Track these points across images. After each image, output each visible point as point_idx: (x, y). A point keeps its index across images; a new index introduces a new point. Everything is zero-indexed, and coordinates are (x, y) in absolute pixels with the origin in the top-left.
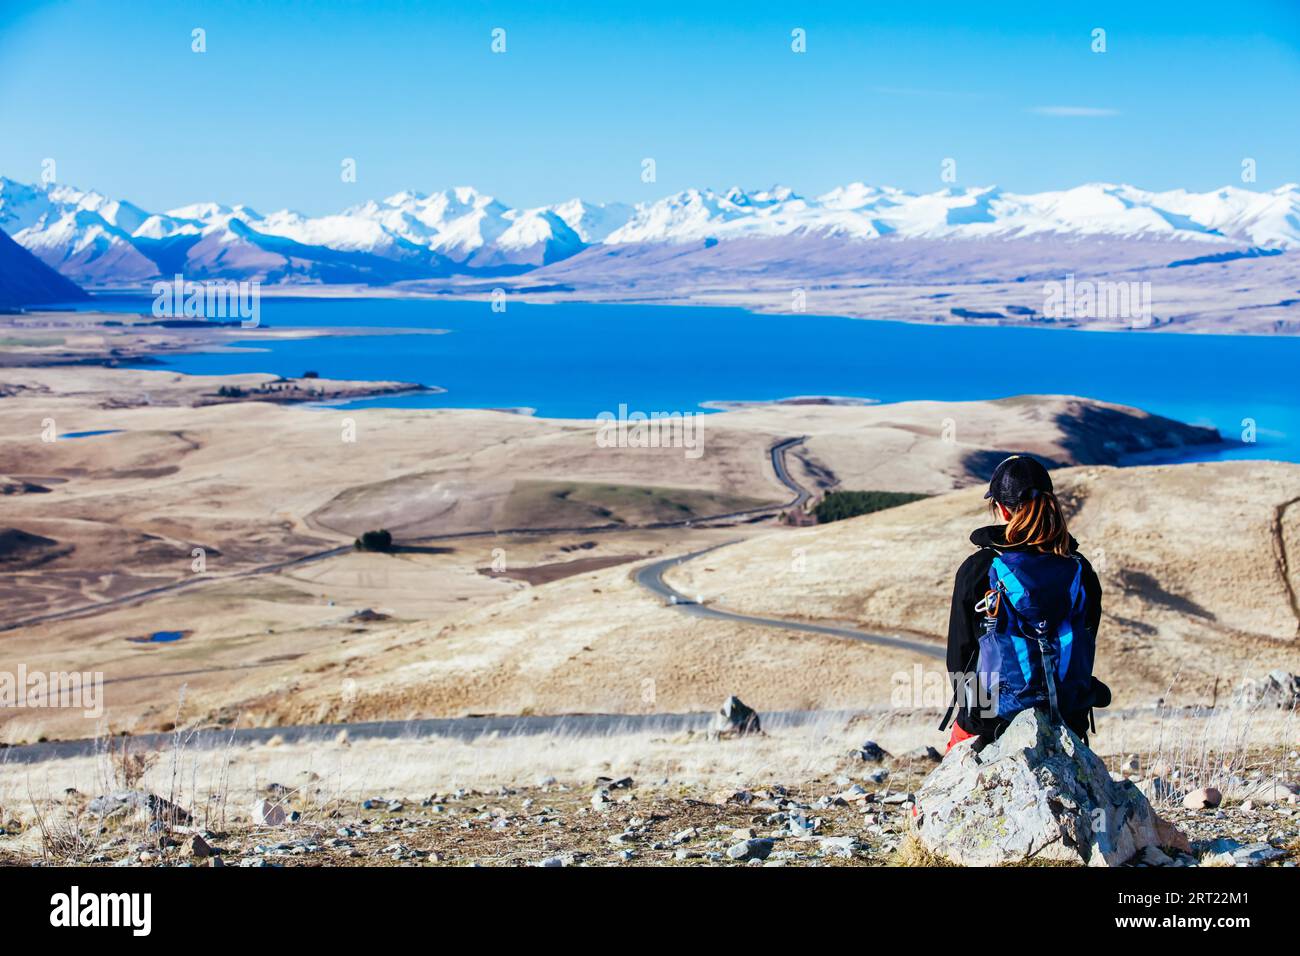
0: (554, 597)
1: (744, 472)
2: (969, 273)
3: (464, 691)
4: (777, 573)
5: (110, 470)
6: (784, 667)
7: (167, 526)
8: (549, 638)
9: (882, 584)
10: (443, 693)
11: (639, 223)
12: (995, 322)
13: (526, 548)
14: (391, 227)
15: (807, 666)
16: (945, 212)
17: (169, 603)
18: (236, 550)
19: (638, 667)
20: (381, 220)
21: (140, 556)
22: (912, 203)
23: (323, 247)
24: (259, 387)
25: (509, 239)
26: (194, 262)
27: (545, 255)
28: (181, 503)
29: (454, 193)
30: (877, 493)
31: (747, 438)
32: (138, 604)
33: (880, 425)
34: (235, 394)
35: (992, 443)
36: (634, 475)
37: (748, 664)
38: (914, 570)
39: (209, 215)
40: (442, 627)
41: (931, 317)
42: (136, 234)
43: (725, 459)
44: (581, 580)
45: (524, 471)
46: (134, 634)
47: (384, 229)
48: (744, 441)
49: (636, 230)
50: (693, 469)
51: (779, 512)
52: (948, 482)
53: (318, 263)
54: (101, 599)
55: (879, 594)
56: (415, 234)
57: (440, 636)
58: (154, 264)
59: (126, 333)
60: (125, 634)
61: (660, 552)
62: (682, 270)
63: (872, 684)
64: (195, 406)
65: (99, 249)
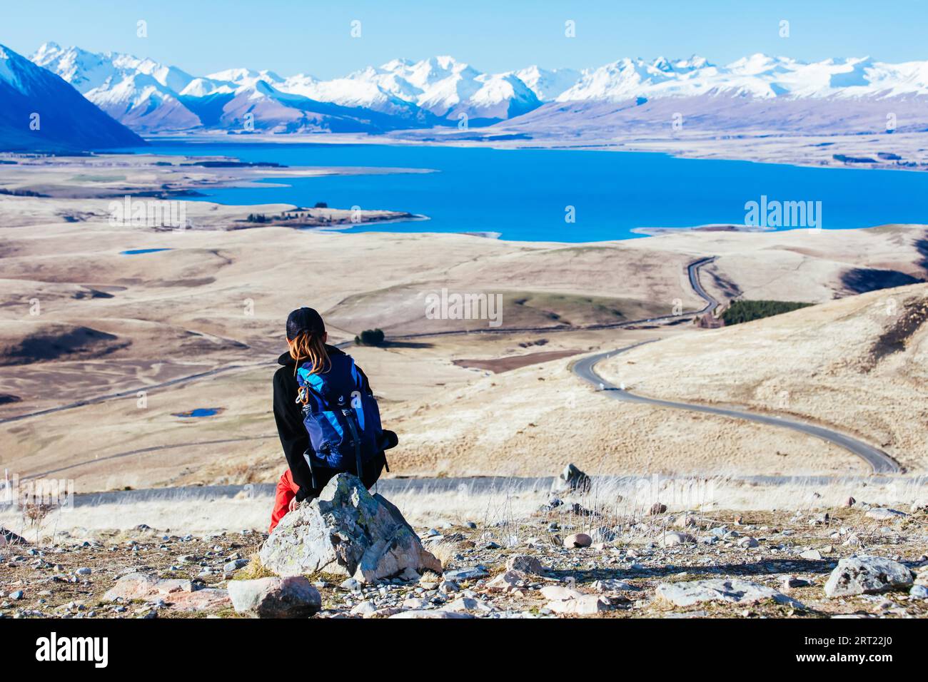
0: (508, 383)
1: (666, 285)
2: (847, 126)
3: (433, 458)
4: (685, 366)
5: (161, 280)
6: (688, 441)
7: (206, 325)
8: (502, 416)
9: (769, 375)
10: (417, 459)
11: (584, 85)
12: (868, 166)
13: (491, 343)
14: (386, 87)
15: (707, 440)
16: (829, 77)
17: (206, 386)
18: (261, 344)
19: (573, 440)
20: (378, 82)
21: (183, 348)
22: (802, 69)
23: (332, 103)
24: (280, 215)
25: (481, 97)
26: (229, 115)
27: (509, 111)
28: (217, 307)
29: (437, 61)
30: (772, 302)
31: (668, 258)
32: (182, 387)
33: (775, 248)
34: (261, 220)
35: (865, 263)
36: (578, 286)
37: (660, 438)
38: (794, 365)
39: (240, 78)
40: (418, 407)
41: (817, 162)
42: (182, 94)
43: (652, 274)
44: (529, 370)
45: (490, 283)
46: (179, 410)
47: (380, 89)
48: (666, 260)
49: (582, 91)
50: (625, 282)
51: (694, 317)
52: (830, 293)
53: (328, 116)
54: (152, 383)
55: (766, 383)
56: (404, 93)
57: (416, 413)
58: (197, 117)
59: (174, 172)
60: (170, 410)
61: (599, 348)
62: (619, 123)
63: (758, 455)
64: (229, 230)
65: (153, 106)
